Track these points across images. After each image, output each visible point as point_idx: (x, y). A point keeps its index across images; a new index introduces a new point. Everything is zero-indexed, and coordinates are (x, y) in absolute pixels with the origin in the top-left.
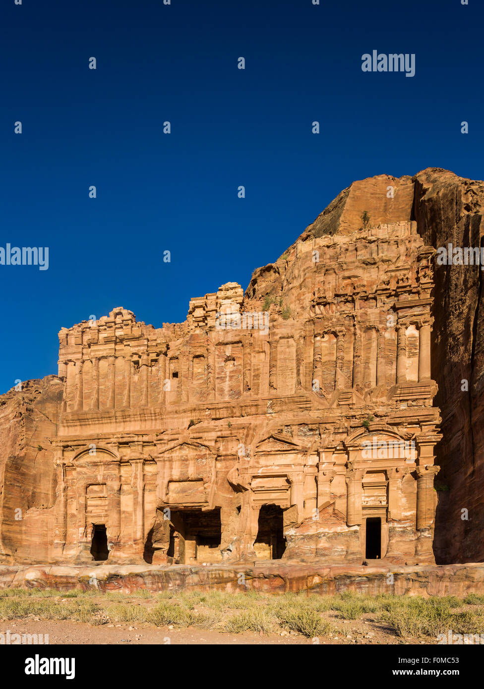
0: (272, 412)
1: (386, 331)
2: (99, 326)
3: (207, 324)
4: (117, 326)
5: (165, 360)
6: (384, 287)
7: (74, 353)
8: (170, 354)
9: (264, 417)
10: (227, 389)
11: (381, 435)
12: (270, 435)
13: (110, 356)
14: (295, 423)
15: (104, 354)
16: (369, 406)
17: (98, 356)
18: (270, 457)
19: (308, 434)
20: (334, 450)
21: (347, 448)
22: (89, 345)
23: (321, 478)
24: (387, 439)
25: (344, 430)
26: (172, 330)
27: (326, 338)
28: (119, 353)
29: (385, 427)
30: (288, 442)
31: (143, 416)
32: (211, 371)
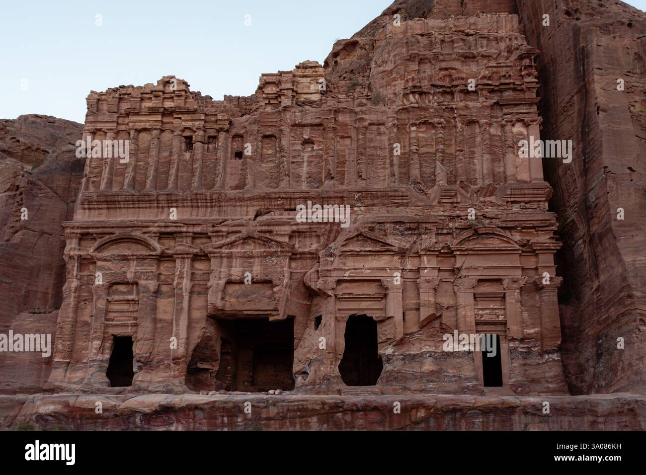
0: (360, 205)
1: (490, 127)
2: (142, 94)
3: (280, 102)
4: (166, 96)
5: (226, 139)
6: (485, 81)
7: (106, 122)
8: (234, 131)
10: (304, 176)
11: (492, 240)
12: (359, 232)
13: (155, 129)
14: (390, 221)
15: (147, 125)
16: (476, 206)
17: (139, 128)
18: (358, 258)
19: (406, 233)
20: (437, 253)
21: (453, 251)
22: (128, 115)
23: (424, 286)
24: (499, 244)
25: (448, 231)
26: (236, 103)
27: (423, 129)
28: (167, 126)
29: (496, 231)
30: (380, 242)
31: (195, 202)
32: (285, 154)
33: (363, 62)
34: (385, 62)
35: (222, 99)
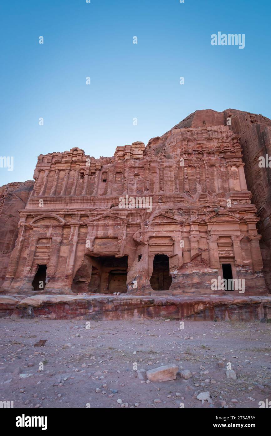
0: (161, 202)
1: (221, 168)
2: (63, 155)
3: (125, 158)
4: (73, 156)
5: (99, 173)
6: (218, 149)
7: (46, 167)
8: (103, 170)
9: (157, 204)
10: (135, 190)
11: (225, 217)
12: (161, 214)
13: (67, 169)
14: (175, 208)
15: (64, 168)
16: (216, 202)
17: (60, 169)
18: (160, 226)
19: (183, 214)
20: (199, 224)
21: (206, 223)
22: (55, 163)
23: (192, 239)
24: (229, 219)
25: (204, 213)
26: (105, 159)
27: (190, 169)
28: (72, 168)
29: (227, 213)
30: (171, 218)
31: (83, 200)
32: (126, 180)
33: (162, 145)
34: (172, 142)
35: (99, 158)
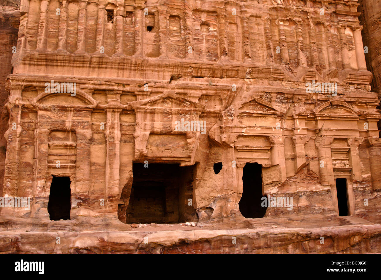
0: (250, 77)
1: (331, 28)
9: (243, 81)
10: (204, 50)
11: (340, 110)
12: (253, 99)
14: (273, 91)
18: (251, 118)
19: (284, 101)
20: (306, 118)
21: (316, 117)
23: (298, 142)
24: (344, 113)
25: (312, 101)
27: (287, 24)
29: (344, 104)
30: (267, 107)
31: (122, 65)
32: (190, 32)
